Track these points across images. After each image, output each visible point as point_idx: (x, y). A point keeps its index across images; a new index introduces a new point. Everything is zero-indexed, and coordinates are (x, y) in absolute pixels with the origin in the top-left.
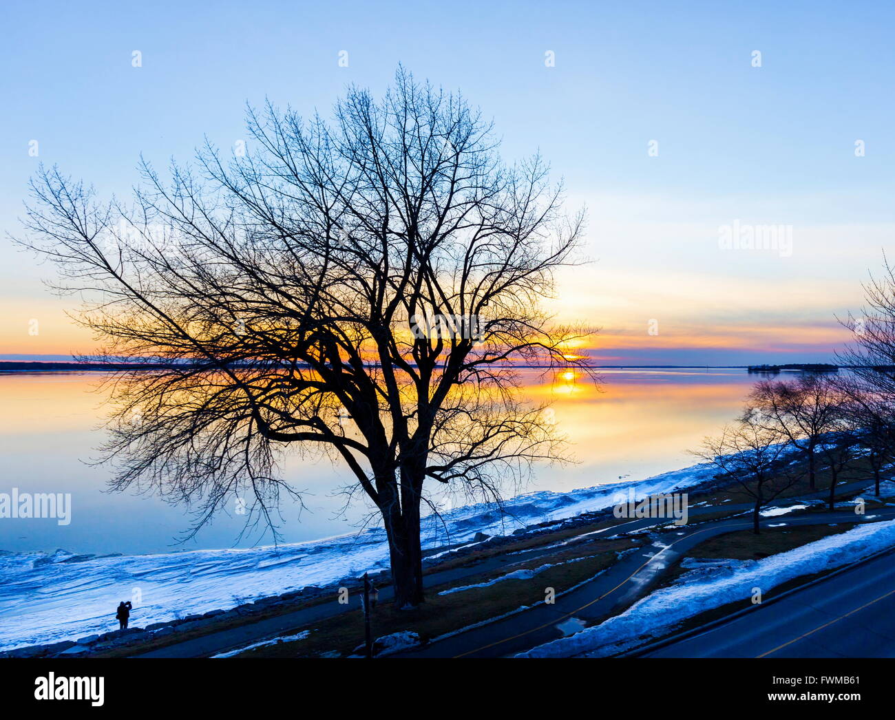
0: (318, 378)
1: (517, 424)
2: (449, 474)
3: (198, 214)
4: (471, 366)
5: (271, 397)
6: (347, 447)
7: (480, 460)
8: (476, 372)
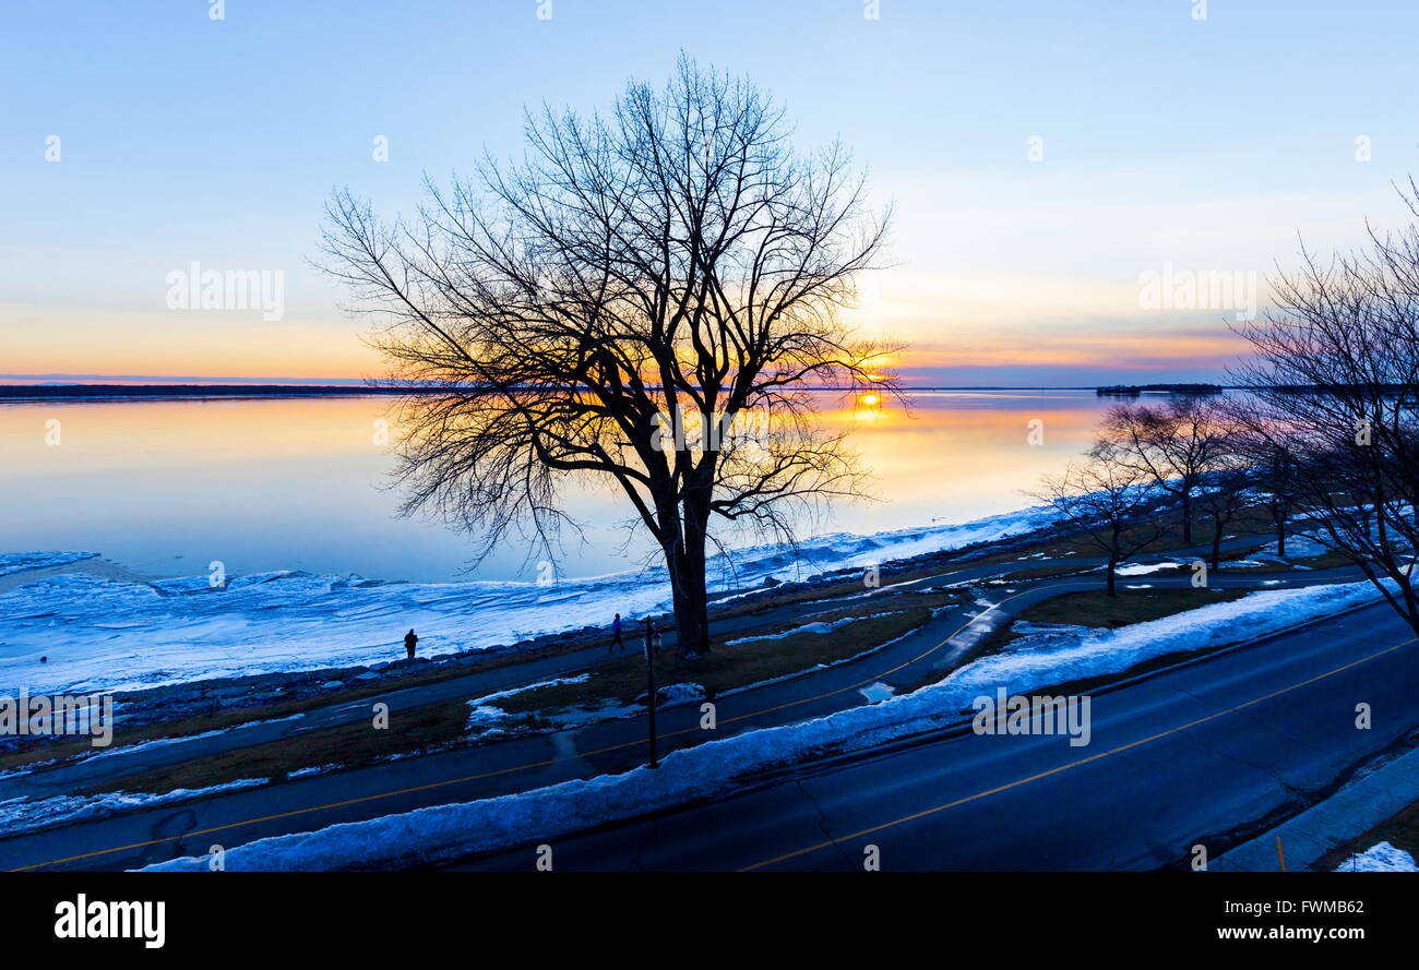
0: (599, 402)
1: (811, 455)
2: (737, 510)
3: (479, 229)
4: (760, 389)
5: (552, 422)
6: (628, 477)
7: (771, 495)
8: (767, 395)
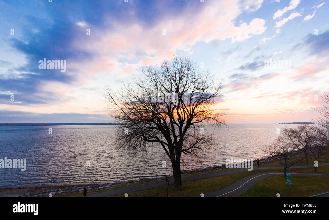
0: (156, 126)
1: (205, 139)
2: (187, 152)
3: (132, 91)
4: (192, 124)
5: (146, 131)
6: (163, 144)
